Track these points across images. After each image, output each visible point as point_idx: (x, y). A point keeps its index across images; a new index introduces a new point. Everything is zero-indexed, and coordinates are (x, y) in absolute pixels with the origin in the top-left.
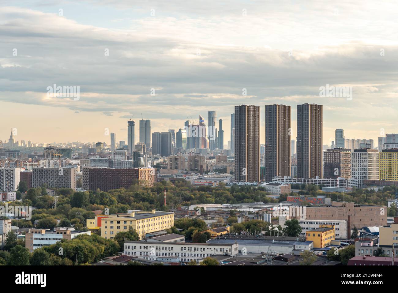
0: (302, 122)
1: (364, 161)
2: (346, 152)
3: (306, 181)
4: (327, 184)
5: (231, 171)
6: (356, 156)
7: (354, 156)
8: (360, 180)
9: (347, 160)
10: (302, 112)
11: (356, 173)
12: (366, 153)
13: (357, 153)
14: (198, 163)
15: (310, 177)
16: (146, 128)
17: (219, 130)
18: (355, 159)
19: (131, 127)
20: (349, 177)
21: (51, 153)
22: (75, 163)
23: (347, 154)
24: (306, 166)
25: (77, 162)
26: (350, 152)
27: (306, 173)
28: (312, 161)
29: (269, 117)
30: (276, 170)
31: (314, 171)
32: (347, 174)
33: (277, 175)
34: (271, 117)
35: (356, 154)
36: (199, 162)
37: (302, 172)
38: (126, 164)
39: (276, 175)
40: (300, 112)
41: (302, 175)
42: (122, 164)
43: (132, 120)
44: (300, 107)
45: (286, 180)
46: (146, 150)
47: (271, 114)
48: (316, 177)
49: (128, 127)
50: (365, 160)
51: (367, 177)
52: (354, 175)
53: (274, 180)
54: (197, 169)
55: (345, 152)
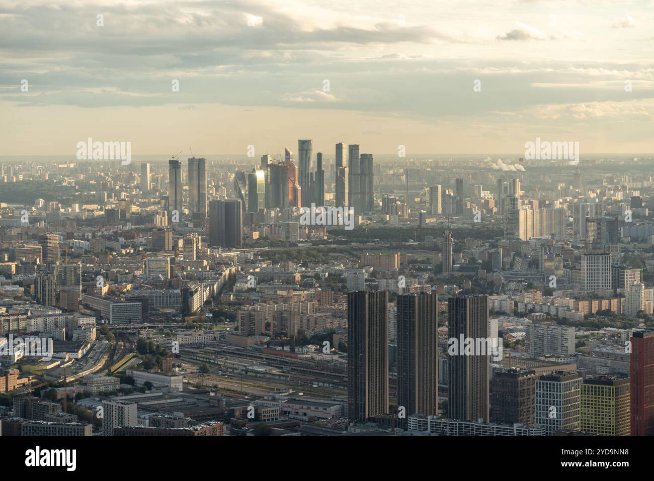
0: (456, 326)
1: (555, 395)
2: (527, 376)
3: (463, 425)
4: (496, 433)
5: (340, 342)
6: (543, 387)
7: (540, 387)
8: (549, 425)
9: (529, 389)
10: (456, 310)
11: (543, 414)
12: (559, 383)
13: (545, 382)
14: (287, 323)
15: (468, 419)
16: (199, 173)
17: (316, 171)
18: (542, 392)
19: (174, 169)
20: (532, 415)
21: (47, 281)
22: (87, 322)
23: (529, 379)
24: (462, 398)
25: (91, 320)
26: (533, 375)
27: (462, 409)
28: (471, 389)
29: (402, 314)
30: (414, 401)
31: (475, 405)
32: (529, 411)
33: (417, 412)
34: (407, 315)
35: (543, 384)
36: (288, 321)
37: (456, 407)
38: (170, 297)
39: (414, 412)
40: (453, 310)
41: (457, 413)
42: (163, 297)
43: (175, 159)
44: (453, 302)
45: (431, 422)
46: (200, 246)
47: (405, 310)
48: (479, 419)
49: (170, 169)
50: (557, 395)
51: (560, 421)
52: (540, 416)
53: (412, 420)
54: (285, 332)
55: (525, 376)
